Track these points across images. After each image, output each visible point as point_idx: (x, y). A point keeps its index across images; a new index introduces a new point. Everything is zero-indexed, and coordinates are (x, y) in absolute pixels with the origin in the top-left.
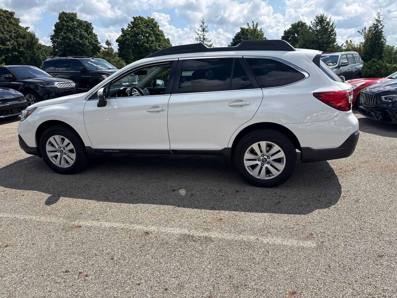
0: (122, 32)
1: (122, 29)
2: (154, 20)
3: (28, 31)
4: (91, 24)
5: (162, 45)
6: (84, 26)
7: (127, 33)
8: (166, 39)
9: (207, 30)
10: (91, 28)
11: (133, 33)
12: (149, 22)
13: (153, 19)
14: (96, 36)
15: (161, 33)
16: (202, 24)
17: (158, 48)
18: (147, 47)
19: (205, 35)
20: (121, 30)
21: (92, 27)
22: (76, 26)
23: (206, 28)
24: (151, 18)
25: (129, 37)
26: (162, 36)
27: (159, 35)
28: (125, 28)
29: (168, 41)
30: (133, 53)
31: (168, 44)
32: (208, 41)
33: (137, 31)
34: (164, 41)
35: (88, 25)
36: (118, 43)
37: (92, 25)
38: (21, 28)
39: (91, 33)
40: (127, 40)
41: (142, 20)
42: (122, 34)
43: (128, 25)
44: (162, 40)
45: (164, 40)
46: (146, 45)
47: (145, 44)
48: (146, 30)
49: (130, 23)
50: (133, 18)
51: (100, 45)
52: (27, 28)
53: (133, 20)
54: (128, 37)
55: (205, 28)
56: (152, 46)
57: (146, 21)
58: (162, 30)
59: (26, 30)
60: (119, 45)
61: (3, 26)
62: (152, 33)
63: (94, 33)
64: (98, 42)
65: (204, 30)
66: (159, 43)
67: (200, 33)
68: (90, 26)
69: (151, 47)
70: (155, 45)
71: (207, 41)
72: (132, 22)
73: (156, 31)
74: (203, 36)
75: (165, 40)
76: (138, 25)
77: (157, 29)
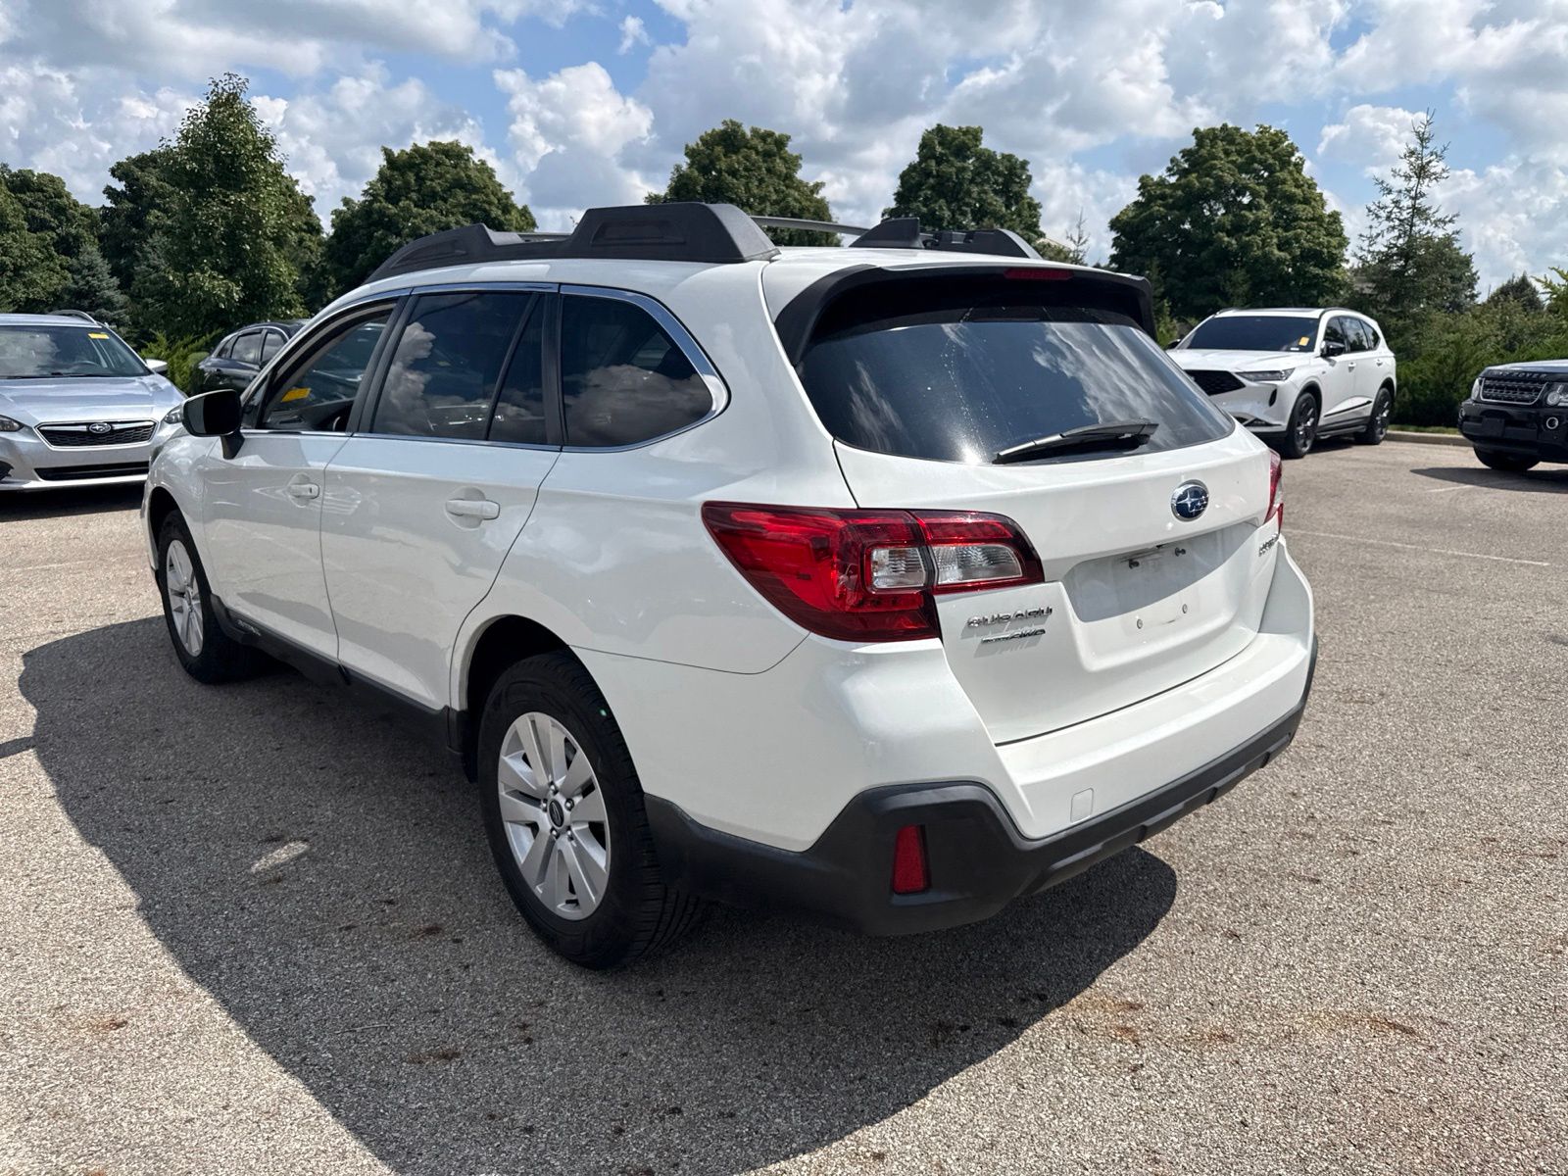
0: (1139, 189)
1: (1141, 180)
2: (1286, 136)
3: (818, 197)
4: (1024, 165)
5: (1297, 239)
6: (999, 174)
7: (1158, 192)
8: (1321, 216)
9: (1438, 170)
10: (1024, 177)
11: (1180, 193)
12: (1261, 147)
13: (1283, 134)
14: (1035, 210)
15: (1303, 191)
16: (1415, 145)
17: (1276, 252)
18: (1226, 247)
19: (1423, 195)
20: (1139, 184)
21: (1029, 173)
22: (968, 175)
23: (1433, 164)
24: (1272, 131)
25: (1162, 209)
26: (1306, 201)
27: (1290, 199)
28: (1158, 173)
29: (1329, 223)
30: (1163, 274)
31: (1329, 234)
32: (1440, 220)
33: (1197, 184)
34: (1313, 224)
35: (1015, 168)
36: (1114, 235)
37: (1029, 167)
38: (799, 186)
39: (1019, 197)
40: (1152, 218)
41: (1232, 142)
42: (1140, 198)
43: (1170, 165)
44: (1301, 219)
45: (1312, 219)
46: (1226, 239)
47: (1221, 234)
48: (1236, 181)
49: (1179, 157)
50: (1196, 132)
51: (1042, 240)
52: (818, 186)
53: (1191, 143)
54: (1157, 208)
55: (1430, 162)
56: (1252, 245)
57: (1249, 143)
58: (1312, 179)
59: (812, 192)
60: (1116, 243)
61: (747, 183)
62: (1263, 194)
63: (1031, 198)
64: (1036, 233)
65: (1422, 172)
66: (1286, 230)
67: (1399, 183)
68: (1019, 171)
69: (1245, 248)
70: (1263, 241)
71: (1433, 219)
72: (1186, 153)
73: (1284, 182)
74: (1415, 198)
75: (1318, 219)
76: (1206, 161)
77: (1291, 173)
